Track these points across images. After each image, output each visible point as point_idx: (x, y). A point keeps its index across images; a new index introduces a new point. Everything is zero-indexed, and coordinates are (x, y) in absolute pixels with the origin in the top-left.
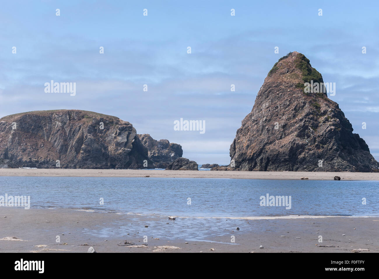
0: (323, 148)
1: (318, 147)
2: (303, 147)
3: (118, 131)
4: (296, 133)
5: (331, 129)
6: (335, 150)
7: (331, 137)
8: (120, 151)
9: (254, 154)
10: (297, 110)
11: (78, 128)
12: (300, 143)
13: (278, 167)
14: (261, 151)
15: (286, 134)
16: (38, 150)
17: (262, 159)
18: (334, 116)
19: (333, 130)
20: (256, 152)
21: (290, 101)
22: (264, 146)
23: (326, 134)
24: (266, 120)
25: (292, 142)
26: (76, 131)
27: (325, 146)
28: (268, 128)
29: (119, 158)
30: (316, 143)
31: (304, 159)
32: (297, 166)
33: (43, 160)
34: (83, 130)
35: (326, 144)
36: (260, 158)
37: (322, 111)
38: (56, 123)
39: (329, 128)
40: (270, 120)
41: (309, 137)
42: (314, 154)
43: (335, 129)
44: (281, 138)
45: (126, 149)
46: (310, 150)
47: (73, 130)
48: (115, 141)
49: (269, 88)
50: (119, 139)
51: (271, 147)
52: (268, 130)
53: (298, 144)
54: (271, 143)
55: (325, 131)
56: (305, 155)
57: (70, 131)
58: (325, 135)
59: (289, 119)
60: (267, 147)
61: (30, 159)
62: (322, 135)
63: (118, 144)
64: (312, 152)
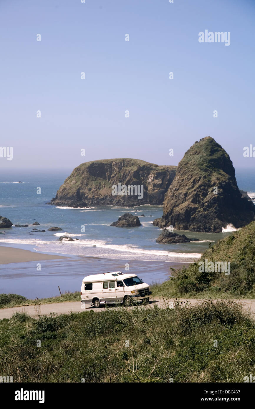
0: (208, 210)
1: (205, 210)
2: (195, 209)
3: (155, 175)
4: (190, 200)
5: (215, 197)
6: (214, 212)
7: (215, 203)
8: (156, 191)
9: (168, 213)
10: (194, 182)
11: (128, 173)
12: (193, 207)
13: (179, 223)
14: (172, 211)
15: (186, 200)
16: (100, 189)
17: (172, 217)
18: (219, 187)
19: (216, 198)
20: (169, 212)
21: (191, 176)
22: (173, 208)
23: (211, 200)
24: (176, 189)
25: (187, 206)
26: (127, 175)
27: (210, 209)
28: (176, 195)
29: (155, 196)
30: (204, 207)
31: (194, 218)
32: (190, 223)
33: (102, 197)
34: (131, 174)
36: (171, 216)
37: (212, 184)
38: (114, 169)
39: (214, 196)
40: (178, 189)
41: (200, 202)
42: (201, 215)
43: (218, 197)
44: (183, 203)
45: (161, 189)
46: (199, 211)
47: (125, 174)
48: (153, 183)
49: (181, 165)
50: (156, 181)
51: (177, 209)
52: (176, 197)
53: (191, 208)
54: (177, 206)
55: (211, 199)
56: (195, 215)
57: (124, 175)
58: (210, 202)
59: (189, 189)
60: (175, 208)
61: (94, 196)
62: (208, 202)
63: (155, 185)
64: (201, 213)
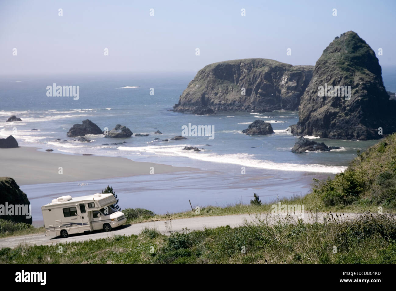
0: (351, 115)
1: (347, 114)
2: (335, 114)
3: (289, 77)
4: (330, 104)
5: (358, 100)
6: (358, 117)
7: (357, 107)
8: (291, 94)
9: (304, 119)
11: (258, 75)
12: (333, 111)
13: (318, 130)
14: (309, 117)
15: (325, 104)
16: (228, 93)
17: (309, 123)
18: (363, 89)
19: (359, 101)
20: (305, 118)
21: (331, 76)
22: (310, 113)
23: (354, 104)
24: (313, 92)
25: (326, 111)
26: (257, 77)
27: (353, 114)
28: (313, 99)
29: (289, 100)
30: (346, 111)
31: (335, 124)
32: (330, 130)
33: (230, 103)
34: (262, 76)
35: (353, 112)
36: (308, 122)
37: (355, 85)
38: (243, 70)
39: (357, 99)
41: (340, 106)
42: (343, 120)
43: (361, 100)
44: (321, 107)
45: (296, 92)
46: (340, 116)
47: (255, 76)
48: (286, 85)
49: (319, 65)
50: (290, 84)
51: (314, 114)
52: (314, 100)
53: (330, 112)
54: (315, 110)
55: (353, 102)
56: (336, 121)
57: (254, 77)
58: (353, 105)
60: (312, 114)
61: (220, 102)
62: (351, 105)
63: (289, 88)
64: (342, 118)
